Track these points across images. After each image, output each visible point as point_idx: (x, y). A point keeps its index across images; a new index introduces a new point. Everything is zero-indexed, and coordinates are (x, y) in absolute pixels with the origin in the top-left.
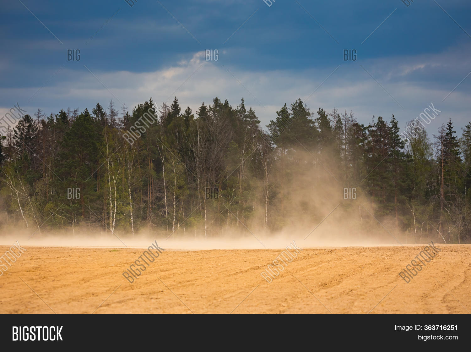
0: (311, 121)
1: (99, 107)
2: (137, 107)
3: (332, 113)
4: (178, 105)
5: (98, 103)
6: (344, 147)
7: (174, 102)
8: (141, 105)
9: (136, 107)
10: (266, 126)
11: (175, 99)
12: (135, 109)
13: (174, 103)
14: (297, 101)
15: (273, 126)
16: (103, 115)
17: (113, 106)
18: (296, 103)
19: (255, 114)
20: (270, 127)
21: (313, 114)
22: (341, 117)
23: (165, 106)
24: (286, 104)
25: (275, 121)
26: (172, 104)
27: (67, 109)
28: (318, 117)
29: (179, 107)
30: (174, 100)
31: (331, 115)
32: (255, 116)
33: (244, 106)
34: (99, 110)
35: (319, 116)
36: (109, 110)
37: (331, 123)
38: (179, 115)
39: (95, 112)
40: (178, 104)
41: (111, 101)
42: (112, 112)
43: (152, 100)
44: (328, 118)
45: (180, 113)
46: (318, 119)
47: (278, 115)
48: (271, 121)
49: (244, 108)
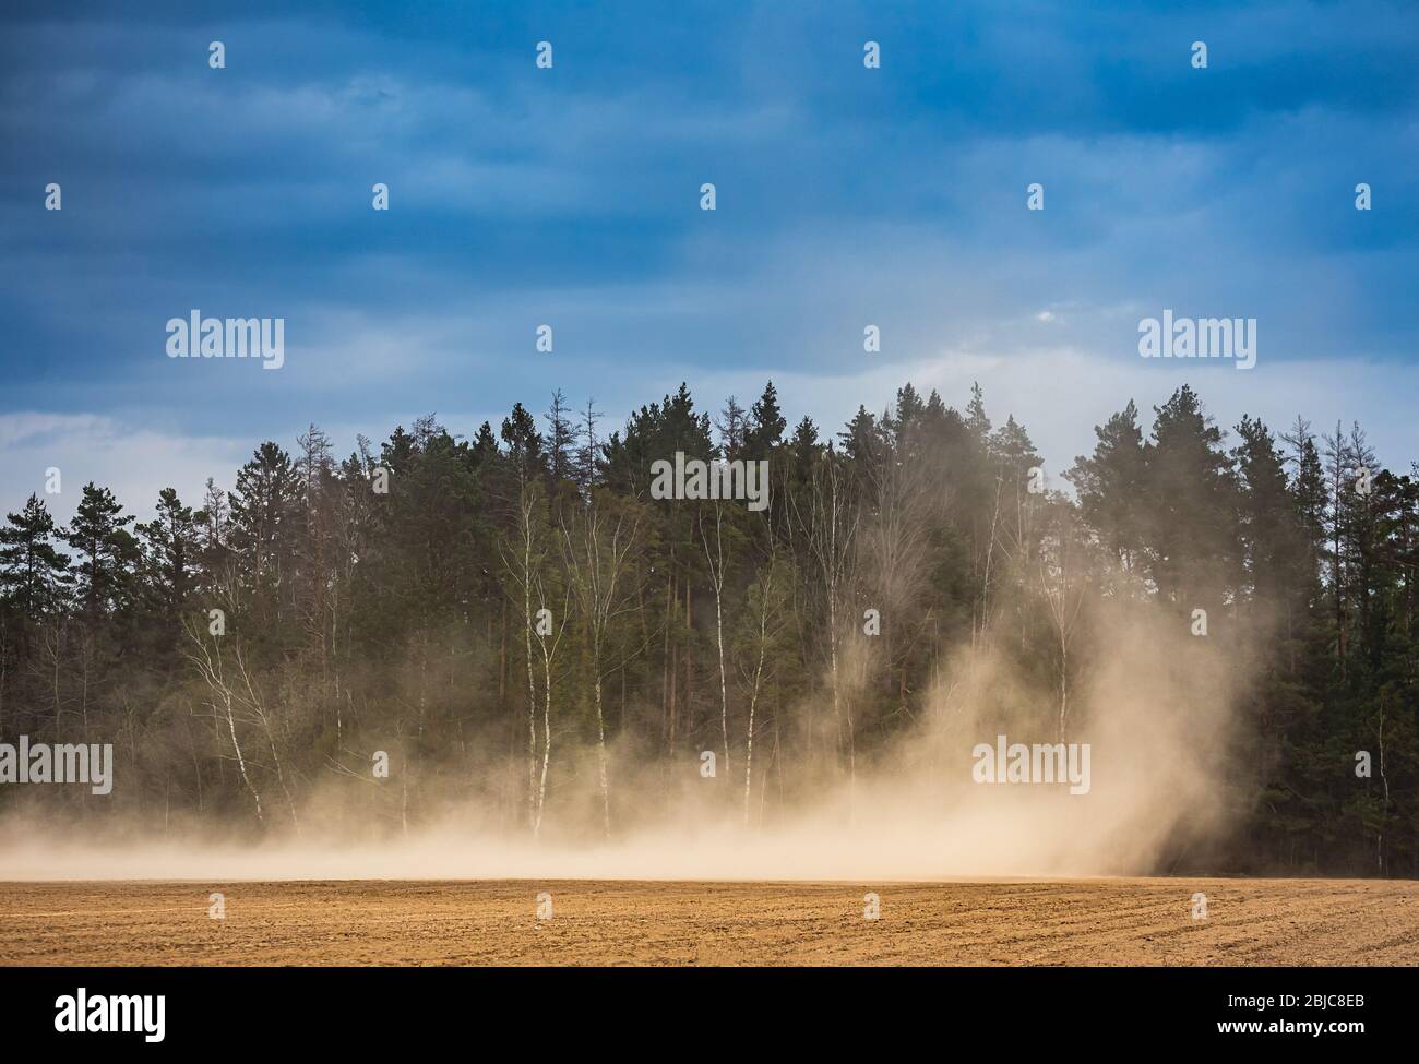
0: (1219, 459)
1: (520, 415)
2: (641, 415)
3: (1292, 434)
4: (778, 408)
5: (520, 404)
6: (1330, 546)
7: (763, 397)
8: (653, 406)
9: (634, 414)
10: (1061, 475)
11: (768, 390)
12: (634, 423)
13: (762, 403)
14: (1177, 391)
15: (1081, 475)
16: (534, 441)
17: (561, 409)
18: (1175, 396)
19: (1028, 434)
20: (1074, 476)
21: (1225, 434)
22: (1321, 446)
23: (735, 412)
24: (1132, 401)
25: (1089, 457)
26: (758, 404)
27: (413, 424)
28: (1242, 445)
29: (781, 416)
30: (763, 391)
31: (1287, 439)
32: (1026, 443)
33: (983, 407)
34: (520, 424)
35: (1241, 442)
36: (549, 423)
37: (1286, 468)
38: (779, 439)
39: (508, 432)
40: (775, 404)
41: (556, 393)
42: (559, 429)
43: (687, 391)
44: (1275, 449)
45: (783, 436)
46: (1241, 451)
47: (1101, 437)
48: (1077, 459)
49: (983, 416)
